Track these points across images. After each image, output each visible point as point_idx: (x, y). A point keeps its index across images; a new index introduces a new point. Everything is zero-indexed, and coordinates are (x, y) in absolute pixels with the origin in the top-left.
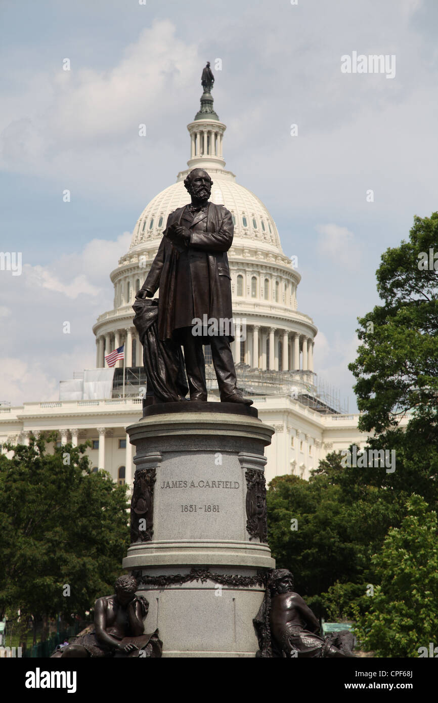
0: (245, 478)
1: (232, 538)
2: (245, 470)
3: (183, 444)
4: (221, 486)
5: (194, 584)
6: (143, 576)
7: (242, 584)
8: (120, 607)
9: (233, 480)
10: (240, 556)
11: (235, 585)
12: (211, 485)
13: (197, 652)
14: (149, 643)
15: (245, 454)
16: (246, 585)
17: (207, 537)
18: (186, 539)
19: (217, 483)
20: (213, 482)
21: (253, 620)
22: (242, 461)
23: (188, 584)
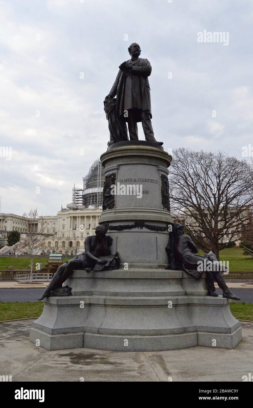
0: (160, 179)
1: (155, 207)
2: (161, 175)
3: (130, 160)
4: (149, 182)
5: (136, 229)
6: (109, 226)
7: (160, 230)
8: (98, 241)
9: (155, 179)
10: (159, 216)
11: (157, 231)
12: (144, 181)
13: (138, 264)
14: (114, 259)
15: (161, 167)
16: (162, 231)
17: (142, 206)
18: (132, 207)
19: (147, 180)
20: (145, 179)
21: (165, 248)
22: (159, 170)
23: (133, 230)
